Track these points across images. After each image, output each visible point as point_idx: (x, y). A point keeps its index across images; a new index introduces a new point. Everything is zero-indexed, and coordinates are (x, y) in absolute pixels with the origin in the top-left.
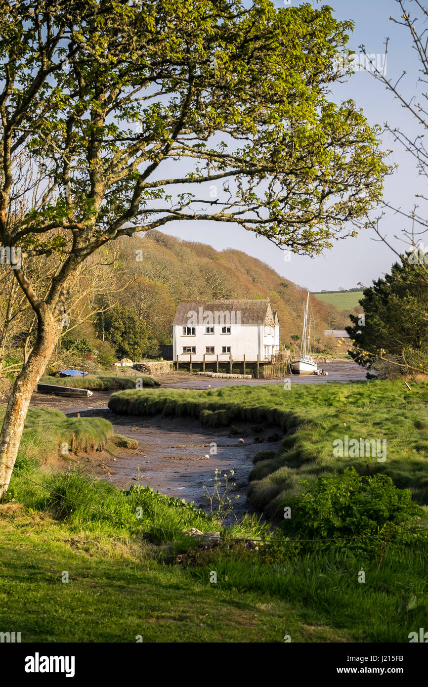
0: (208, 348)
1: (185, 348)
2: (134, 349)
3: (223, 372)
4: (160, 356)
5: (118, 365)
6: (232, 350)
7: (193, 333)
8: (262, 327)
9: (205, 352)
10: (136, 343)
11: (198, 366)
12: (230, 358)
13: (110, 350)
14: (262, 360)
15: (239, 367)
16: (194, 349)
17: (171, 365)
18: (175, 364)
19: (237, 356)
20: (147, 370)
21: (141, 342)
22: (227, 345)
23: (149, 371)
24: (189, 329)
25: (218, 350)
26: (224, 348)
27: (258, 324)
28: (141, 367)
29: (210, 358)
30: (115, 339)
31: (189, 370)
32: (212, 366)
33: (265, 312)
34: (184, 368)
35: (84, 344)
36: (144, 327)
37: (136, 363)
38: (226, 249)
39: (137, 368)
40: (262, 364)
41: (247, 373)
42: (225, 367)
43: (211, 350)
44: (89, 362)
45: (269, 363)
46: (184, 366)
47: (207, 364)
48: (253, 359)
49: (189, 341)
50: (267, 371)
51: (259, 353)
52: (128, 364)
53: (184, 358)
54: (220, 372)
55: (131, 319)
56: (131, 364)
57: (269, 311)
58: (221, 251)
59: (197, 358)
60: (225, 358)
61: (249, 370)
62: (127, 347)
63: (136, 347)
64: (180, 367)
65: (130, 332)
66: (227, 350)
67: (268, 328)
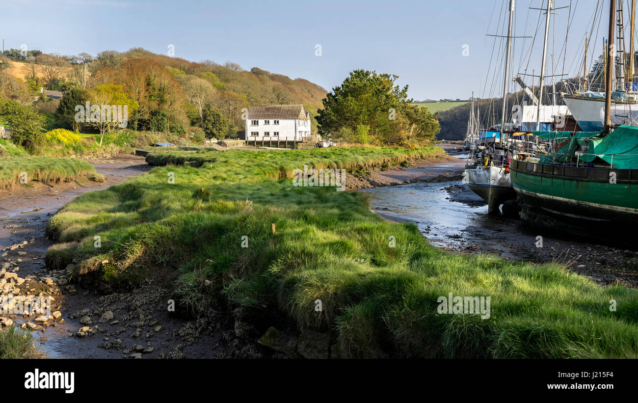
0: (265, 133)
1: (252, 133)
2: (219, 133)
3: (274, 147)
4: (237, 137)
5: (208, 142)
6: (279, 134)
7: (257, 124)
8: (297, 121)
9: (264, 135)
10: (220, 129)
11: (260, 143)
12: (278, 139)
13: (201, 133)
14: (298, 139)
15: (283, 144)
16: (258, 133)
17: (243, 143)
18: (246, 142)
19: (282, 138)
20: (225, 145)
21: (224, 128)
22: (277, 131)
23: (226, 145)
24: (255, 121)
25: (272, 134)
26: (275, 133)
27: (295, 119)
28: (221, 143)
29: (267, 139)
30: (208, 127)
31: (254, 145)
32: (267, 144)
33: (299, 112)
34: (251, 144)
35: (182, 128)
36: (225, 120)
37: (220, 141)
38: (297, 78)
39: (220, 143)
40: (297, 142)
41: (288, 148)
42: (275, 144)
43: (267, 134)
44: (183, 139)
45: (301, 142)
46: (251, 143)
47: (265, 142)
48: (291, 139)
49: (255, 129)
50: (300, 146)
51: (296, 136)
52: (214, 141)
53: (252, 139)
54: (272, 147)
55: (218, 115)
56: (216, 141)
57: (303, 112)
58: (294, 79)
59: (259, 139)
60: (275, 139)
61: (289, 146)
62: (215, 131)
63: (220, 131)
64: (249, 144)
65: (217, 123)
66: (276, 134)
67: (301, 122)
